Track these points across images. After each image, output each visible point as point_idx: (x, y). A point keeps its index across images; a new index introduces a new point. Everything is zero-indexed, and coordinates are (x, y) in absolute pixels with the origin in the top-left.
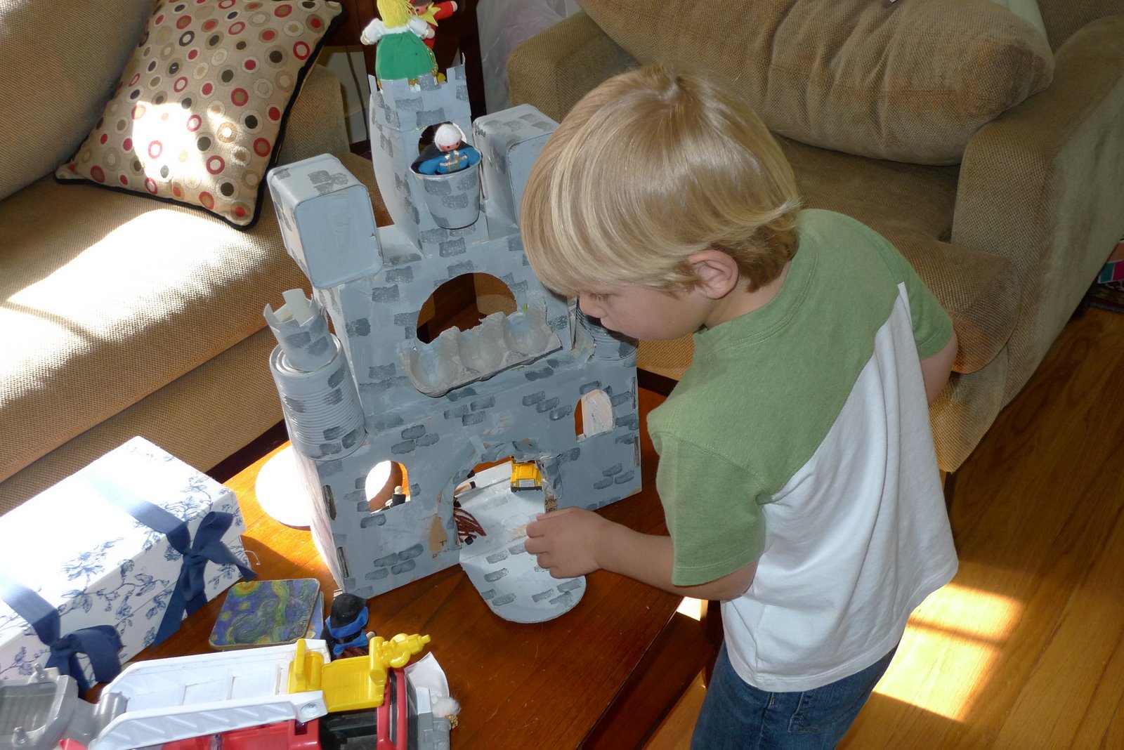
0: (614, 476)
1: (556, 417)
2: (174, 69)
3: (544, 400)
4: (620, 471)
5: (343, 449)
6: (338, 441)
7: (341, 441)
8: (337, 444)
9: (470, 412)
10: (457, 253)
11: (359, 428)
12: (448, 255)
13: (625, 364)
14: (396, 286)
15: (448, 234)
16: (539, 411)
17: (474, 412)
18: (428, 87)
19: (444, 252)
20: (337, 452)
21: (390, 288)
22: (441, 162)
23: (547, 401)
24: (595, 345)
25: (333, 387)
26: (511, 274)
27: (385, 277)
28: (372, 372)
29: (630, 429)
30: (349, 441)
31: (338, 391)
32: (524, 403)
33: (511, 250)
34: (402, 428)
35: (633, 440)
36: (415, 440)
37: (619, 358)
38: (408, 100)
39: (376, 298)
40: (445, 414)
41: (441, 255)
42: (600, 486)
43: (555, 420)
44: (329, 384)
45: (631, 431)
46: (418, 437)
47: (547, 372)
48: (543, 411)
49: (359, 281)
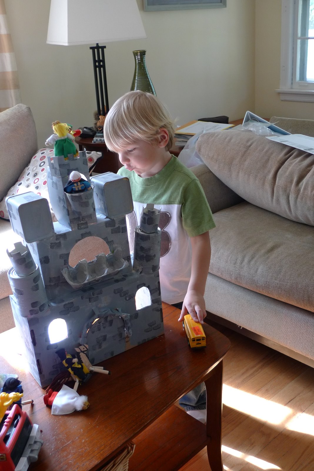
0: (153, 326)
1: (128, 299)
2: (35, 175)
3: (123, 291)
4: (155, 324)
5: (39, 312)
6: (37, 308)
7: (38, 308)
8: (37, 309)
9: (92, 296)
10: (84, 228)
11: (46, 303)
12: (81, 229)
13: (155, 275)
14: (60, 242)
15: (81, 220)
16: (121, 296)
17: (94, 296)
18: (72, 159)
19: (79, 228)
20: (37, 313)
21: (57, 243)
22: (73, 186)
23: (124, 292)
24: (142, 267)
25: (35, 283)
26: (107, 237)
27: (55, 238)
28: (51, 280)
29: (158, 305)
30: (42, 308)
31: (37, 285)
32: (115, 293)
33: (106, 227)
34: (64, 303)
35: (160, 309)
36: (69, 309)
37: (152, 272)
38: (64, 164)
39: (52, 247)
40: (82, 297)
41: (78, 229)
42: (147, 331)
43: (127, 300)
44: (34, 281)
45: (159, 306)
46: (71, 308)
47: (123, 279)
48: (122, 296)
49: (45, 240)
